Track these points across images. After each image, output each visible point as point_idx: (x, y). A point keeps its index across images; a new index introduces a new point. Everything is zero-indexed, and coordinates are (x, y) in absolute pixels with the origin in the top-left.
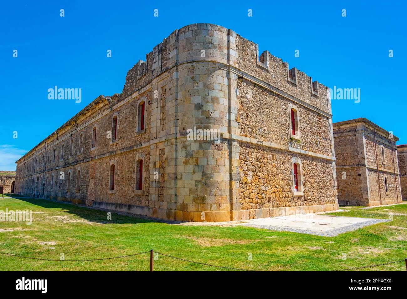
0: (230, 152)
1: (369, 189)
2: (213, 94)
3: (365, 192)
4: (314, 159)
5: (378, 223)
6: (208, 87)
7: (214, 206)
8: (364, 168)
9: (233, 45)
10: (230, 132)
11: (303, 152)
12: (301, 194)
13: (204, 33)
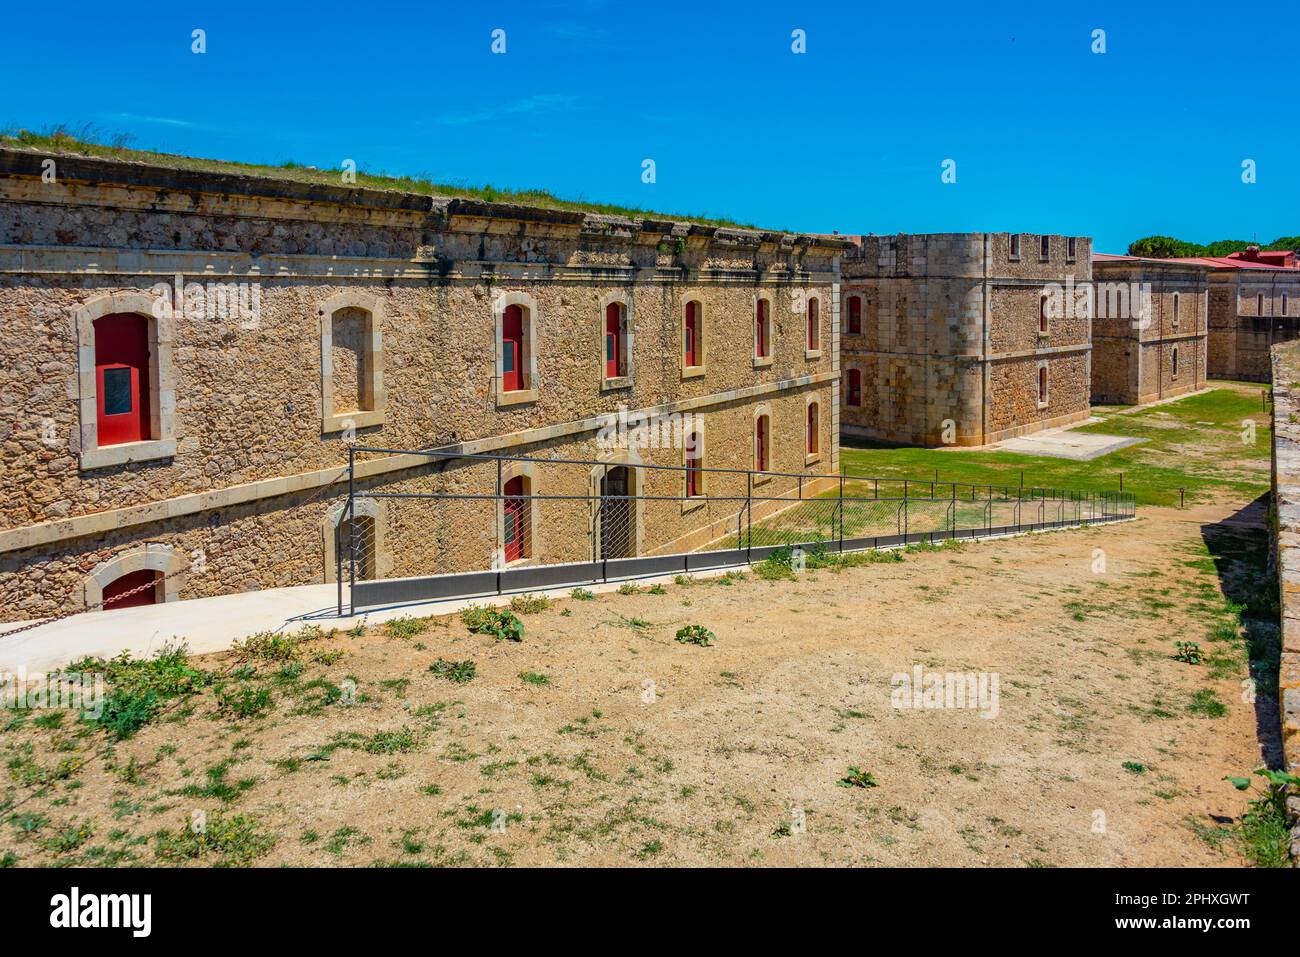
0: (984, 375)
1: (1140, 377)
2: (969, 315)
3: (1134, 383)
4: (1064, 355)
5: (1134, 443)
6: (964, 307)
7: (969, 432)
8: (1136, 344)
9: (989, 252)
10: (984, 353)
11: (1050, 350)
12: (1045, 404)
13: (961, 244)
